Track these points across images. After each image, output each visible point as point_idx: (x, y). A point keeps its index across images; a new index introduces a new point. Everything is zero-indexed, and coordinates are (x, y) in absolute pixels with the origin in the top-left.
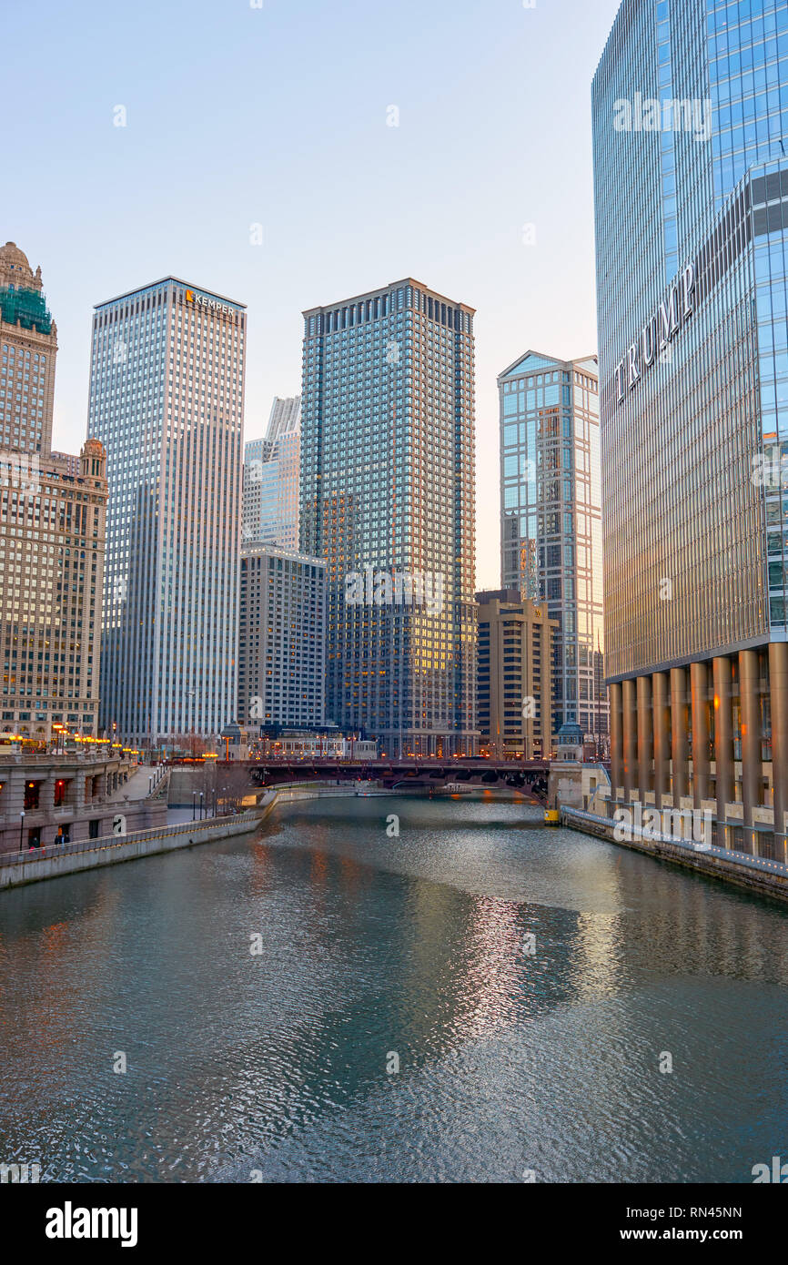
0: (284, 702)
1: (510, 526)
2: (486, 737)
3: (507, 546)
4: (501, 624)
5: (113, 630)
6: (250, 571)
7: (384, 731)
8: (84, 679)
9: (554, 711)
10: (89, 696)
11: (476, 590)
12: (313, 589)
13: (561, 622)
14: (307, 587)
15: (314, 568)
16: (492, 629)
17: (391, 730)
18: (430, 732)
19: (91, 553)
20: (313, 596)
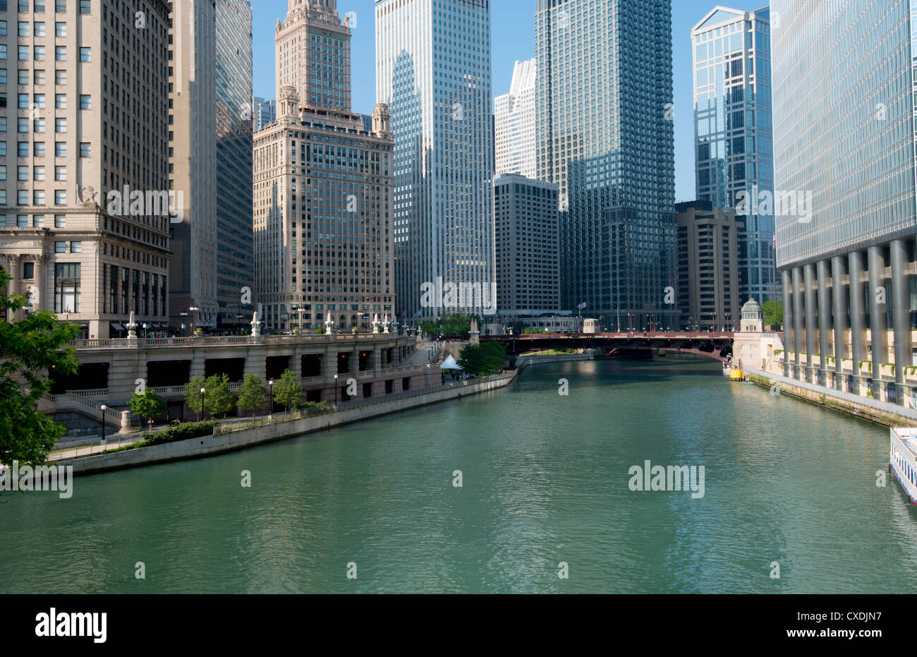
0: (530, 292)
1: (703, 151)
2: (686, 314)
3: (700, 165)
4: (696, 227)
5: (403, 243)
6: (501, 196)
7: (606, 311)
8: (384, 279)
9: (741, 293)
10: (387, 292)
11: (676, 202)
12: (549, 207)
13: (745, 223)
14: (544, 206)
15: (549, 191)
16: (690, 232)
17: (611, 311)
18: (642, 311)
19: (384, 188)
20: (549, 212)
